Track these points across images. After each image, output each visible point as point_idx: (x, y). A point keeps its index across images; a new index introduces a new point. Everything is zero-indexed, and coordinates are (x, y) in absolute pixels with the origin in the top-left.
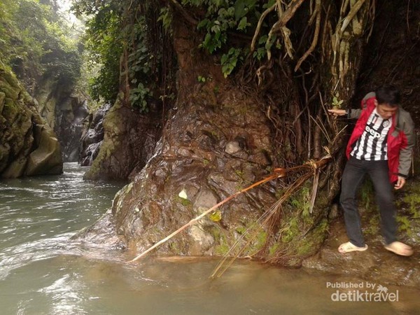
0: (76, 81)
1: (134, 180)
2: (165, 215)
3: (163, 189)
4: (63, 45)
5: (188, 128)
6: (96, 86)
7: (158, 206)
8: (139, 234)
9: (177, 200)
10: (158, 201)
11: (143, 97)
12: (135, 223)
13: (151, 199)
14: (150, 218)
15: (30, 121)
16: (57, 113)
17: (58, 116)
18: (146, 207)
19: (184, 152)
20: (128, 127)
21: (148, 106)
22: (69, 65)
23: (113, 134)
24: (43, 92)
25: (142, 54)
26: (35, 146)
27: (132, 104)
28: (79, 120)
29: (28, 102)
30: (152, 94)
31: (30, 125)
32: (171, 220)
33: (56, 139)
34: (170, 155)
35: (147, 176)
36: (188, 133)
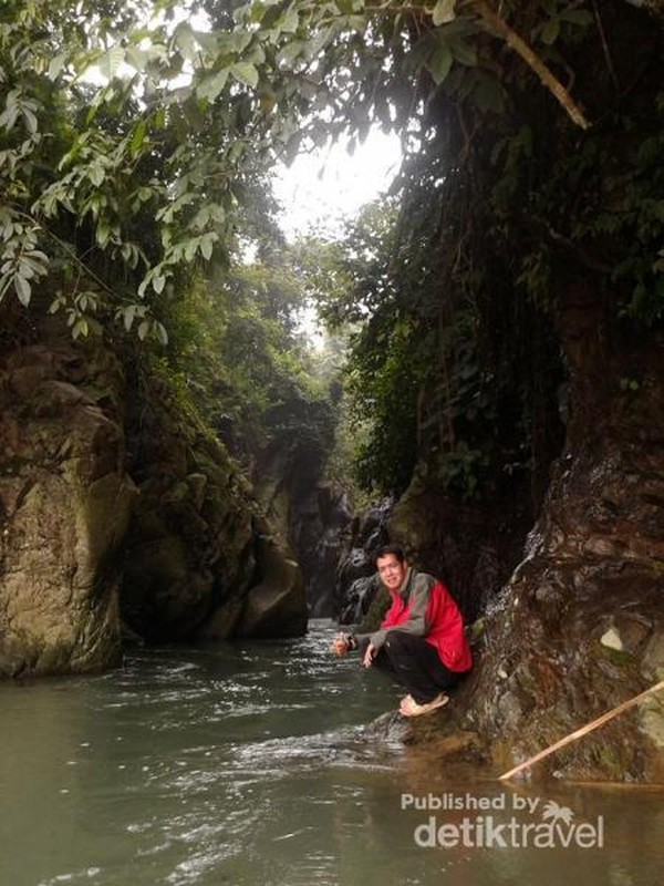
0: (327, 456)
1: (483, 614)
2: (571, 687)
3: (558, 629)
4: (303, 389)
5: (606, 493)
6: (365, 462)
7: (553, 667)
8: (515, 728)
9: (597, 653)
10: (550, 656)
11: (467, 469)
12: (501, 702)
13: (532, 651)
14: (535, 694)
15: (249, 527)
16: (293, 519)
17: (293, 525)
18: (522, 668)
19: (600, 546)
20: (438, 532)
21: (479, 487)
22: (314, 427)
23: (408, 548)
24: (267, 480)
25: (462, 382)
26: (258, 578)
27: (446, 484)
28: (331, 533)
29: (245, 493)
30: (486, 462)
31: (249, 536)
32: (586, 698)
33: (295, 564)
34: (565, 555)
35: (516, 602)
36: (607, 504)
